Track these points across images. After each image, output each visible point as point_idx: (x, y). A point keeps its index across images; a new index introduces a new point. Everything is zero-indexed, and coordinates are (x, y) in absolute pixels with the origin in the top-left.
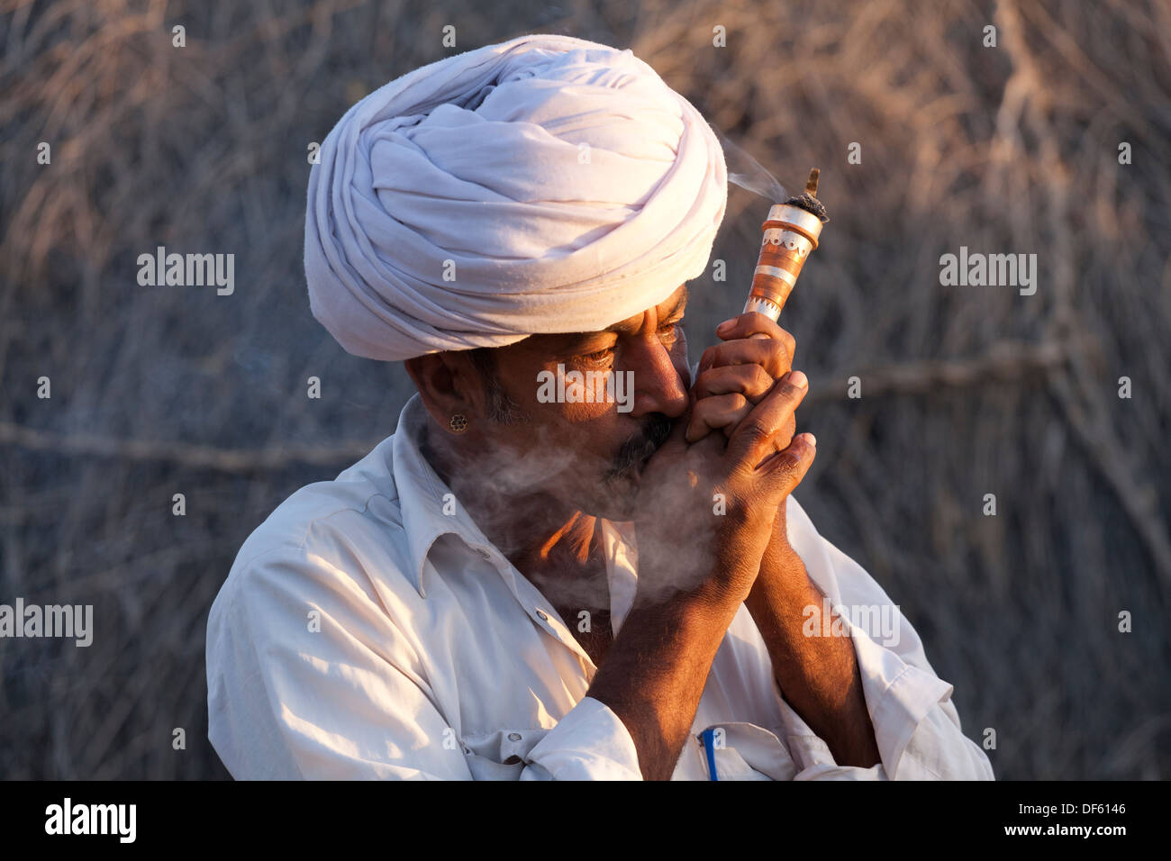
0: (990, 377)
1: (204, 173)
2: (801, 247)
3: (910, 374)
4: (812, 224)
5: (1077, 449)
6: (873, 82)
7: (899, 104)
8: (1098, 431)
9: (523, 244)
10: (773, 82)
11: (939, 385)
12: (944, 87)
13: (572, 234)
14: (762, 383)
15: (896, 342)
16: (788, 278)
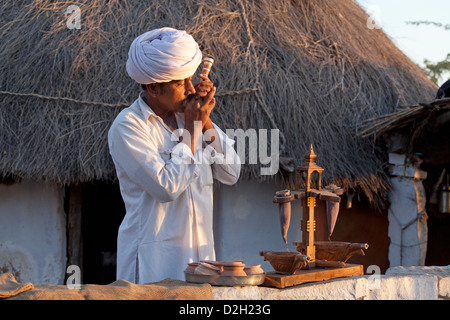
0: (244, 93)
1: (107, 55)
2: (211, 65)
3: (230, 92)
4: (212, 60)
5: (259, 106)
6: (225, 41)
7: (230, 45)
8: (263, 103)
9: (175, 64)
10: (207, 41)
11: (236, 94)
12: (237, 42)
13: (183, 63)
14: (209, 90)
15: (228, 87)
16: (209, 70)
